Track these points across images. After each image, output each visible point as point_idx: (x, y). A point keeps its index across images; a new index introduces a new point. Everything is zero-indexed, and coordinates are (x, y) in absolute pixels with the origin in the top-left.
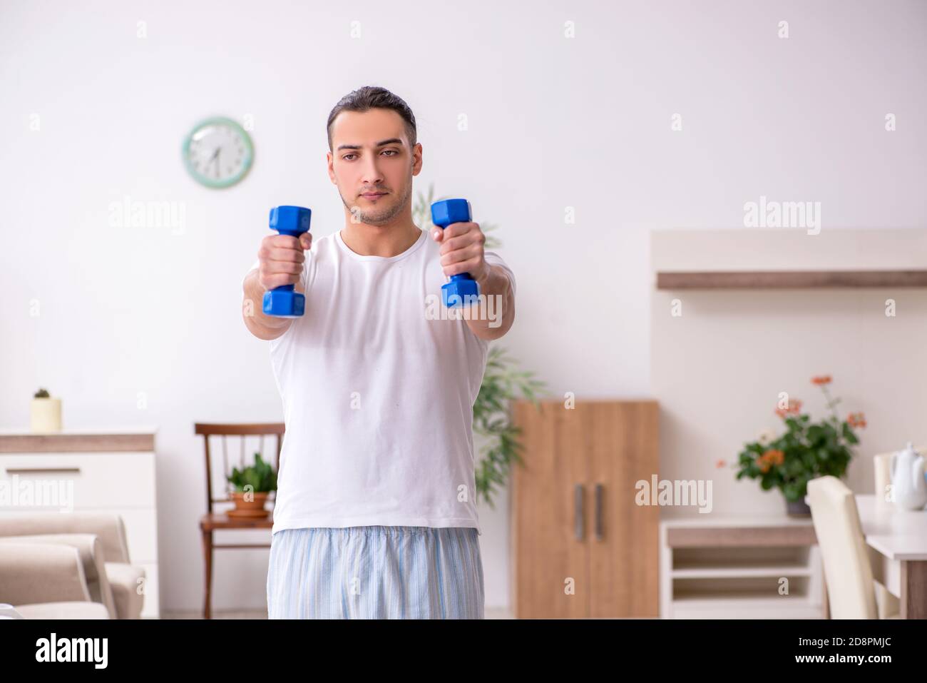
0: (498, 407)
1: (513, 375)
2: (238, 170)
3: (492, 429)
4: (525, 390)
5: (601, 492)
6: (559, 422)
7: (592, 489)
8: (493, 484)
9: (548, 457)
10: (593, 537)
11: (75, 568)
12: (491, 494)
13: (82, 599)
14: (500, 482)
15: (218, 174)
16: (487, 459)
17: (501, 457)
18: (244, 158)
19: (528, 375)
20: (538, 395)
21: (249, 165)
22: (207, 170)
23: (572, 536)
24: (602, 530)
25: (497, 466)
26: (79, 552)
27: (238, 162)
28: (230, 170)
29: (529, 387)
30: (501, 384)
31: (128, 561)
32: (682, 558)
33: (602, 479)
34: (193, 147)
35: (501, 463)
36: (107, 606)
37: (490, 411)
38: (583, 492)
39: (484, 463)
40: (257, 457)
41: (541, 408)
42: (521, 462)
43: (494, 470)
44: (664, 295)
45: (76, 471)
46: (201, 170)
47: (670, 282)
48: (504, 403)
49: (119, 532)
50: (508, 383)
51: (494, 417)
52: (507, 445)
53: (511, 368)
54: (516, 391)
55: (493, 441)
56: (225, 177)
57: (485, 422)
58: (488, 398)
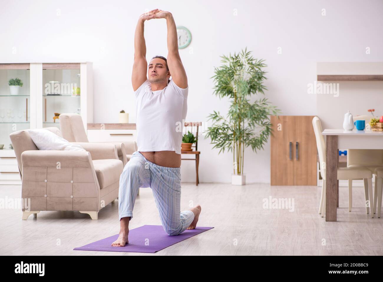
0: (266, 118)
1: (270, 107)
2: (186, 43)
3: (264, 124)
4: (274, 112)
5: (298, 145)
6: (284, 122)
7: (295, 144)
8: (263, 142)
9: (281, 133)
10: (295, 159)
12: (263, 145)
14: (266, 141)
15: (180, 44)
17: (266, 133)
18: (188, 39)
19: (275, 107)
20: (278, 114)
21: (190, 42)
23: (288, 159)
24: (299, 158)
25: (265, 136)
26: (115, 146)
27: (186, 40)
28: (184, 43)
29: (275, 111)
30: (267, 110)
33: (298, 141)
35: (266, 135)
37: (263, 119)
38: (291, 144)
39: (261, 135)
40: (189, 132)
41: (279, 117)
42: (272, 135)
43: (264, 137)
44: (319, 82)
45: (132, 135)
47: (321, 78)
48: (269, 116)
50: (269, 109)
51: (265, 121)
52: (268, 129)
53: (270, 105)
54: (271, 113)
55: (264, 128)
56: (183, 45)
57: (262, 122)
58: (263, 115)
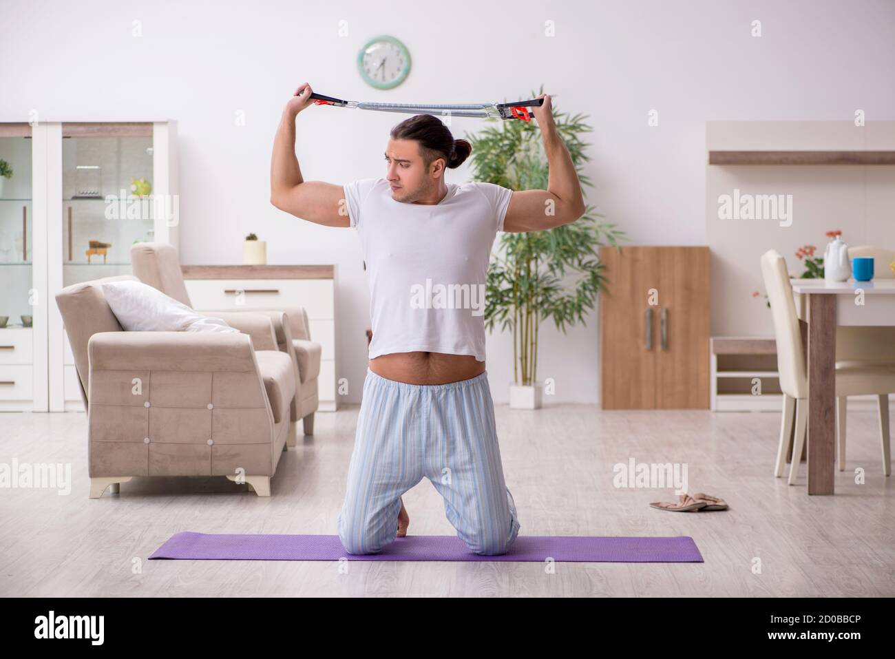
0: (590, 251)
1: (600, 226)
2: (399, 75)
3: (585, 267)
4: (609, 237)
6: (634, 261)
7: (660, 312)
8: (585, 307)
9: (626, 287)
10: (659, 348)
11: (268, 329)
12: (583, 315)
13: (272, 349)
14: (591, 306)
15: (384, 78)
16: (581, 289)
17: (591, 287)
18: (404, 66)
19: (611, 226)
20: (620, 242)
21: (407, 72)
22: (376, 75)
23: (644, 346)
24: (667, 345)
25: (588, 293)
26: (271, 319)
27: (399, 69)
28: (393, 75)
29: (612, 235)
30: (592, 234)
31: (309, 339)
32: (725, 363)
33: (668, 305)
34: (366, 58)
35: (590, 291)
36: (290, 355)
37: (583, 253)
38: (651, 313)
39: (578, 291)
41: (621, 250)
42: (605, 290)
43: (586, 297)
44: (714, 168)
45: (276, 291)
46: (371, 75)
47: (718, 159)
48: (595, 248)
49: (303, 318)
50: (597, 232)
51: (587, 258)
52: (595, 278)
53: (599, 221)
54: (603, 239)
55: (586, 276)
56: (390, 81)
57: (580, 262)
58: (582, 244)
